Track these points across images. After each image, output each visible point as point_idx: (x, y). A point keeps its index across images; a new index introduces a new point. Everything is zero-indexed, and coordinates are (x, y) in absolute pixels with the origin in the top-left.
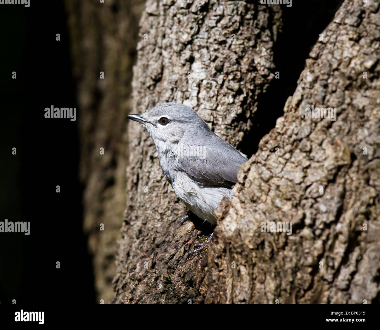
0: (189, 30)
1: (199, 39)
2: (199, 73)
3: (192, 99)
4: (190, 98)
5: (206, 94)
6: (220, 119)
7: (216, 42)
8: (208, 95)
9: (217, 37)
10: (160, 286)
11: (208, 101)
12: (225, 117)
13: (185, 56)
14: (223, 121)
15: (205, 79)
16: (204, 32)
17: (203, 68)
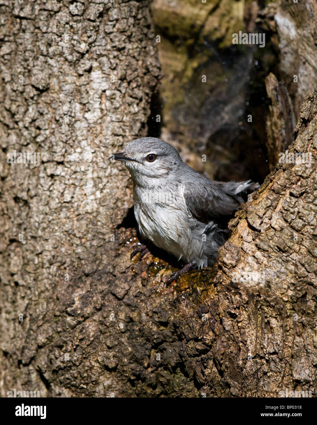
0: (86, 39)
1: (96, 47)
2: (99, 83)
3: (94, 112)
4: (92, 110)
5: (110, 105)
6: (127, 131)
7: (115, 49)
8: (113, 107)
9: (117, 43)
10: (122, 326)
11: (113, 112)
12: (131, 128)
13: (84, 67)
14: (130, 132)
15: (108, 89)
16: (101, 39)
17: (103, 78)
